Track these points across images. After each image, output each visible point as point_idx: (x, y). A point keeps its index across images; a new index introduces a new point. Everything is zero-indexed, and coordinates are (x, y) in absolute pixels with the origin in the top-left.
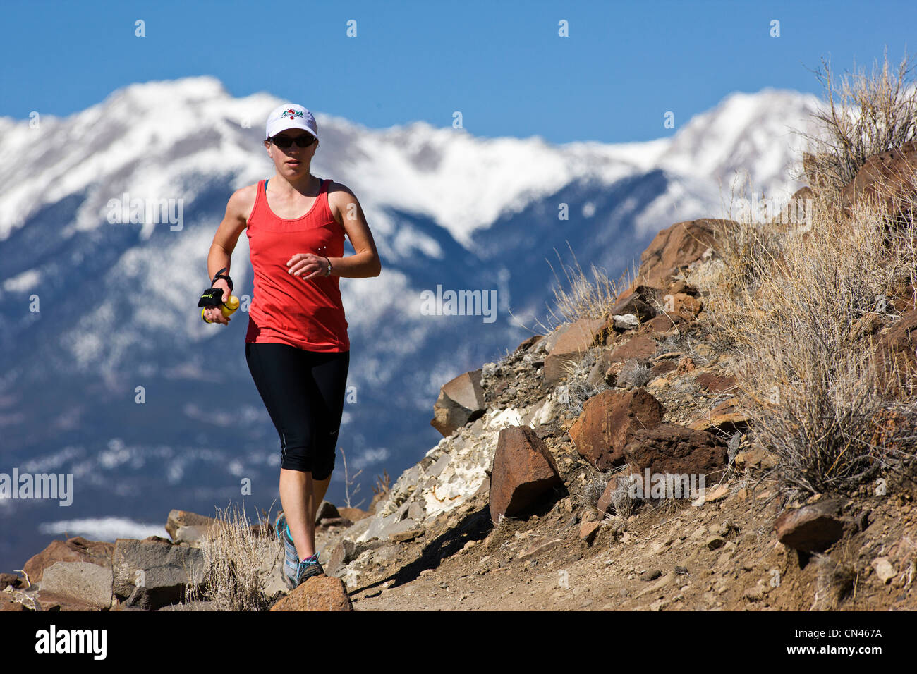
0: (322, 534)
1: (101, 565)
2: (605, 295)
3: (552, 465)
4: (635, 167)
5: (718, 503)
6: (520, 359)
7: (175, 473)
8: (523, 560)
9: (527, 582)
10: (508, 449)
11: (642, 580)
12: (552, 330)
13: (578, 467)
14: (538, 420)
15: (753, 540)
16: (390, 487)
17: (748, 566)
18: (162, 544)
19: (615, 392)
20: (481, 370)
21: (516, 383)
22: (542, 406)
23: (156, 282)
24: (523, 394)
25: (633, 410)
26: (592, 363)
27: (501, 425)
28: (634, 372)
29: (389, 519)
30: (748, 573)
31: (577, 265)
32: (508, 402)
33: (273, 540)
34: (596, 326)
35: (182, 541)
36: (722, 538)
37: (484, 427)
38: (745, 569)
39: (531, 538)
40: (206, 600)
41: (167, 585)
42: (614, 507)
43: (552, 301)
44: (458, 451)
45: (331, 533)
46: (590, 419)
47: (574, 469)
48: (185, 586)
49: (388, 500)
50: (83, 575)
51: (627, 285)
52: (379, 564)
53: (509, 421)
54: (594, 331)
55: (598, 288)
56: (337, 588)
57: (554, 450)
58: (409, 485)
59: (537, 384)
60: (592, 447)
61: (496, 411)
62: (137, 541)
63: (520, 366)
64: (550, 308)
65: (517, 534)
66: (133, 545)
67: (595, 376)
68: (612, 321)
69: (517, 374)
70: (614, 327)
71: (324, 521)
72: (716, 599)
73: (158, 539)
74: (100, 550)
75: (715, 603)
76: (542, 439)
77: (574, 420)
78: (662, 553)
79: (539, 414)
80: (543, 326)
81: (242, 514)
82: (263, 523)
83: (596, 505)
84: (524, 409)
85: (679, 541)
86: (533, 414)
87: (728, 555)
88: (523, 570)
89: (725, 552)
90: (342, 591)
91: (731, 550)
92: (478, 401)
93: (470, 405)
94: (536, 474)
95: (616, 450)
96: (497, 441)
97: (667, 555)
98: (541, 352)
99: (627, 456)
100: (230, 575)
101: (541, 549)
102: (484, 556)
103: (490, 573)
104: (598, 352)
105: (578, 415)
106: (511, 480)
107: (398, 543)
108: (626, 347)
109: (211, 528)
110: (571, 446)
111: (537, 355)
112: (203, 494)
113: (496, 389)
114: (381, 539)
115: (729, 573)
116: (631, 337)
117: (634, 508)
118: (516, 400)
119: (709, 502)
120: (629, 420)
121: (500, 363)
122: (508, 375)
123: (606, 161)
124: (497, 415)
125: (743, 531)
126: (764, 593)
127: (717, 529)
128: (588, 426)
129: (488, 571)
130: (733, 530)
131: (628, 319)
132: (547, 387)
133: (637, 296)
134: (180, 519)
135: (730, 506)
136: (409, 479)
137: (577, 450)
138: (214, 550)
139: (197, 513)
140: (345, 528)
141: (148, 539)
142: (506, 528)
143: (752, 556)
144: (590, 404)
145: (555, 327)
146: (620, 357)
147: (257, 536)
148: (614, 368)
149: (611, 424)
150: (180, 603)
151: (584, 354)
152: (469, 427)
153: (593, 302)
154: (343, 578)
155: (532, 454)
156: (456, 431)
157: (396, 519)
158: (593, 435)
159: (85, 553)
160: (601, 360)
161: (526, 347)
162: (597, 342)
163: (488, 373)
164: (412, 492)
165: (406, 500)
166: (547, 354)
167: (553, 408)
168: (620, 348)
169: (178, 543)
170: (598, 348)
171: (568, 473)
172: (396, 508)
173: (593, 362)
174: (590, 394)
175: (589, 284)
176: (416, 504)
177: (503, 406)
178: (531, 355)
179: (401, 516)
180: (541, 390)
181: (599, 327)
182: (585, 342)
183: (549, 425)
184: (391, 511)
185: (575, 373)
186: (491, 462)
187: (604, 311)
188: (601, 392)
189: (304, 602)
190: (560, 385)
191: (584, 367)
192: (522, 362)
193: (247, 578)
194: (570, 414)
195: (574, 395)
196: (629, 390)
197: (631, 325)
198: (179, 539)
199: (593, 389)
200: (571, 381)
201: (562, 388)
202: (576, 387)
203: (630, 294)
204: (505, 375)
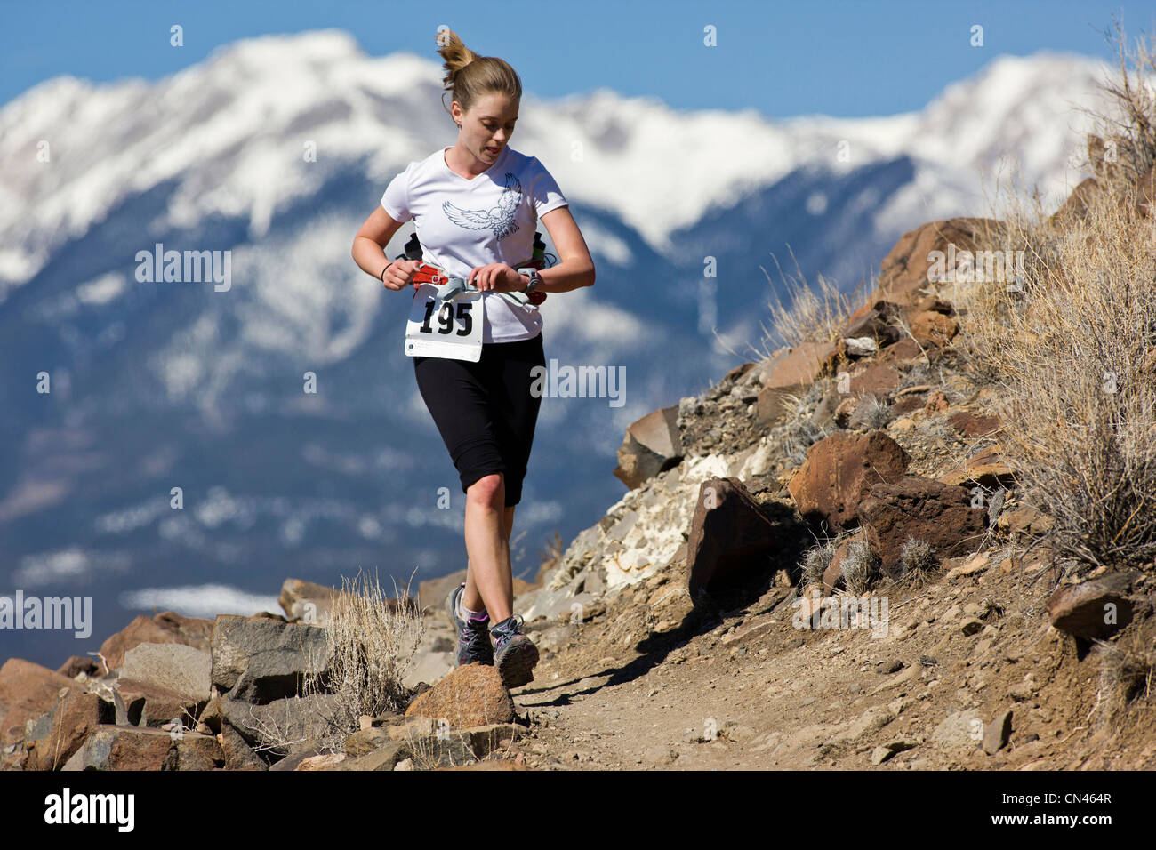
1: (198, 647)
2: (835, 312)
4: (874, 151)
5: (975, 577)
6: (726, 393)
7: (293, 531)
8: (729, 646)
9: (733, 675)
11: (879, 672)
12: (768, 356)
13: (799, 530)
14: (749, 470)
15: (1019, 623)
16: (562, 552)
17: (1013, 656)
18: (274, 622)
19: (847, 435)
20: (678, 406)
21: (722, 423)
22: (754, 452)
23: (271, 291)
24: (731, 437)
25: (870, 459)
26: (818, 398)
27: (702, 477)
28: (871, 410)
29: (560, 593)
30: (1012, 666)
31: (800, 275)
32: (712, 447)
33: (413, 618)
34: (824, 351)
35: (299, 618)
36: (980, 621)
37: (681, 478)
38: (1009, 660)
40: (329, 693)
41: (280, 674)
42: (844, 580)
43: (767, 320)
44: (648, 507)
46: (815, 469)
47: (794, 532)
48: (302, 675)
49: (559, 569)
50: (174, 660)
51: (863, 300)
52: (547, 650)
53: (712, 471)
54: (821, 358)
55: (827, 304)
56: (494, 680)
58: (586, 551)
59: (748, 425)
60: (817, 504)
61: (696, 458)
62: (243, 618)
63: (727, 401)
64: (766, 326)
66: (237, 623)
67: (822, 414)
68: (844, 346)
69: (723, 411)
70: (846, 353)
72: (973, 697)
73: (270, 616)
74: (196, 629)
75: (970, 703)
76: (754, 494)
77: (795, 470)
78: (904, 639)
79: (750, 463)
80: (757, 352)
81: (375, 585)
82: (402, 598)
83: (821, 578)
84: (731, 457)
85: (926, 624)
86: (742, 462)
87: (988, 642)
88: (729, 658)
89: (985, 638)
91: (991, 636)
92: (674, 445)
93: (662, 451)
95: (847, 509)
96: (697, 495)
97: (911, 641)
98: (753, 384)
99: (861, 517)
100: (359, 661)
101: (751, 634)
103: (687, 662)
104: (826, 385)
105: (801, 464)
107: (571, 623)
108: (861, 378)
109: (336, 604)
110: (791, 503)
111: (749, 387)
112: (325, 558)
113: (696, 431)
114: (550, 618)
115: (989, 666)
116: (867, 367)
117: (870, 582)
118: (722, 444)
119: (965, 575)
120: (864, 471)
121: (702, 397)
122: (712, 413)
124: (697, 463)
125: (1007, 613)
126: (1033, 690)
127: (974, 610)
128: (813, 479)
129: (685, 660)
130: (994, 611)
131: (865, 343)
132: (761, 428)
133: (876, 314)
134: (297, 591)
135: (991, 580)
136: (586, 543)
137: (798, 508)
138: (340, 631)
139: (319, 582)
141: (257, 616)
143: (1018, 643)
144: (815, 451)
145: (771, 353)
146: (853, 391)
147: (393, 614)
148: (845, 405)
149: (841, 476)
150: (297, 696)
151: (808, 388)
152: (662, 478)
153: (819, 321)
156: (645, 482)
157: (570, 593)
158: (818, 490)
159: (178, 633)
160: (829, 395)
161: (735, 377)
162: (825, 372)
163: (687, 410)
164: (590, 559)
165: (581, 570)
166: (762, 386)
167: (768, 455)
168: (854, 380)
169: (294, 621)
170: (826, 380)
172: (569, 579)
173: (819, 396)
174: (814, 438)
175: (815, 298)
176: (595, 575)
177: (706, 452)
178: (741, 388)
179: (575, 589)
180: (753, 432)
181: (827, 353)
182: (809, 372)
183: (763, 476)
184: (563, 583)
185: (796, 411)
186: (689, 523)
187: (834, 332)
188: (829, 435)
189: (452, 697)
190: (778, 426)
191: (808, 403)
192: (730, 396)
193: (381, 666)
194: (790, 463)
195: (795, 439)
196: (865, 433)
197: (868, 351)
198: (296, 616)
199: (818, 432)
200: (791, 421)
201: (780, 429)
202: (798, 429)
203: (866, 312)
204: (708, 413)
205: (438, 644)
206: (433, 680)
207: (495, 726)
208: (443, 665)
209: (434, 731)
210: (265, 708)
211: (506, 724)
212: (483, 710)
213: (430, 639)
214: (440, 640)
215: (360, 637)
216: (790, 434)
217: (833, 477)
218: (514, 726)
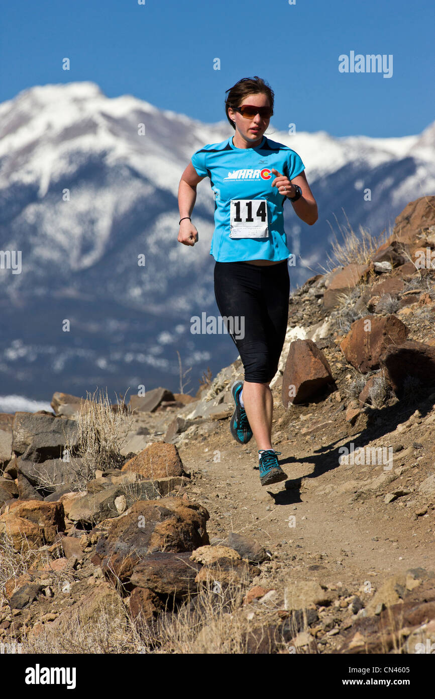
0: (162, 413)
1: (5, 430)
2: (368, 247)
3: (327, 368)
4: (393, 155)
6: (306, 292)
7: (59, 365)
8: (305, 435)
9: (307, 451)
10: (296, 356)
12: (330, 271)
13: (346, 370)
14: (318, 336)
16: (212, 380)
18: (48, 417)
19: (374, 316)
21: (303, 309)
22: (321, 325)
23: (48, 229)
24: (308, 317)
25: (386, 330)
26: (359, 295)
27: (291, 339)
28: (387, 303)
29: (210, 403)
31: (349, 225)
32: (297, 322)
33: (127, 415)
34: (361, 269)
35: (62, 415)
39: (311, 419)
40: (78, 457)
41: (51, 446)
42: (371, 399)
43: (330, 250)
45: (168, 412)
46: (355, 336)
47: (343, 371)
48: (64, 446)
49: (209, 389)
51: (384, 241)
52: (202, 435)
53: (297, 336)
54: (360, 273)
55: (364, 242)
56: (172, 452)
57: (329, 357)
58: (225, 379)
59: (317, 310)
60: (356, 356)
62: (31, 414)
63: (306, 297)
64: (329, 254)
65: (301, 416)
66: (27, 417)
67: (360, 305)
68: (373, 267)
69: (304, 302)
70: (374, 271)
71: (164, 403)
73: (45, 413)
74: (4, 419)
76: (321, 349)
77: (344, 336)
78: (404, 433)
79: (319, 332)
80: (324, 269)
81: (105, 396)
82: (120, 404)
83: (358, 398)
84: (308, 328)
85: (417, 424)
86: (314, 331)
88: (305, 442)
90: (175, 453)
94: (316, 374)
95: (373, 359)
96: (289, 349)
97: (408, 434)
98: (321, 287)
99: (381, 363)
100: (96, 439)
101: (318, 428)
102: (277, 432)
103: (281, 443)
104: (363, 288)
105: (347, 333)
106: (298, 378)
107: (216, 420)
108: (383, 285)
109: (83, 406)
110: (341, 355)
111: (319, 288)
112: (78, 381)
114: (204, 417)
116: (386, 278)
117: (385, 400)
118: (303, 321)
120: (383, 337)
122: (297, 303)
123: (373, 150)
128: (354, 341)
129: (280, 442)
131: (384, 265)
132: (325, 312)
133: (392, 248)
134: (61, 399)
136: (225, 375)
137: (345, 358)
138: (85, 422)
139: (73, 395)
140: (179, 409)
141: (39, 412)
142: (294, 412)
144: (356, 325)
145: (332, 269)
146: (378, 292)
147: (115, 413)
148: (373, 300)
149: (371, 340)
150: (60, 459)
151: (353, 289)
153: (360, 252)
154: (176, 445)
155: (313, 359)
157: (215, 403)
158: (357, 347)
160: (364, 294)
161: (311, 282)
162: (362, 281)
164: (227, 384)
165: (222, 390)
166: (326, 288)
167: (329, 327)
168: (378, 285)
169: (60, 416)
170: (363, 285)
171: (339, 374)
172: (215, 395)
174: (355, 318)
175: (357, 239)
177: (294, 324)
178: (314, 289)
179: (218, 401)
180: (321, 314)
181: (364, 270)
182: (353, 281)
183: (326, 339)
184: (212, 398)
185: (345, 303)
186: (284, 365)
187: (368, 258)
188: (363, 316)
189: (148, 461)
190: (335, 311)
191: (352, 299)
192: (308, 294)
193: (108, 442)
194: (341, 332)
195: (344, 319)
196: (384, 316)
197: (387, 270)
198: (60, 413)
199: (358, 315)
200: (342, 309)
201: (336, 313)
202: (346, 313)
203: (386, 247)
204: (296, 303)
205: (141, 430)
206: (137, 451)
207: (172, 477)
208: (143, 442)
209: (137, 480)
210: (42, 465)
211: (178, 477)
212: (165, 469)
213: (136, 427)
214: (141, 428)
215: (96, 426)
216: (342, 315)
217: (365, 341)
218: (183, 477)
